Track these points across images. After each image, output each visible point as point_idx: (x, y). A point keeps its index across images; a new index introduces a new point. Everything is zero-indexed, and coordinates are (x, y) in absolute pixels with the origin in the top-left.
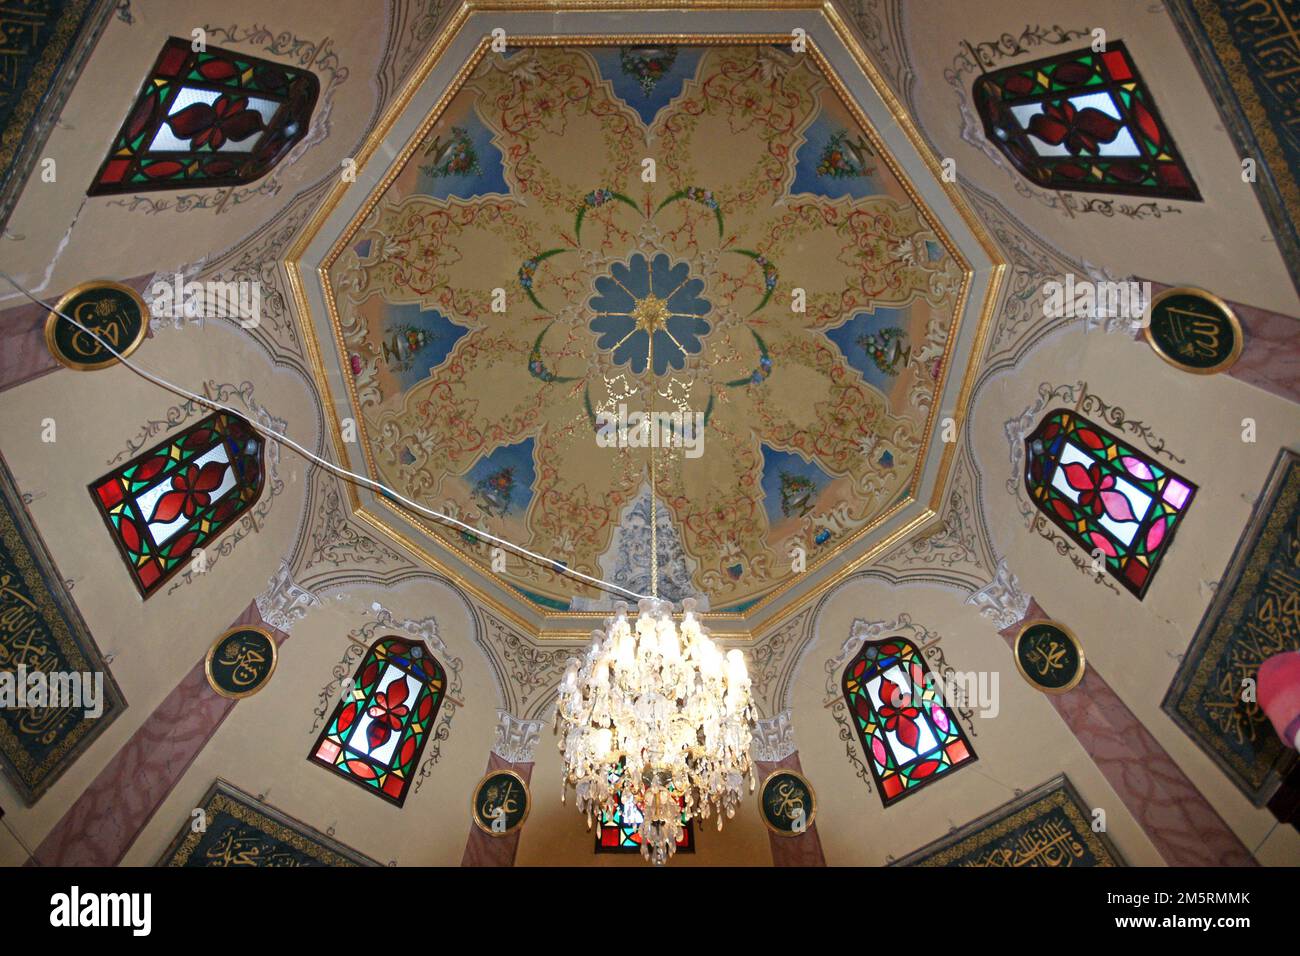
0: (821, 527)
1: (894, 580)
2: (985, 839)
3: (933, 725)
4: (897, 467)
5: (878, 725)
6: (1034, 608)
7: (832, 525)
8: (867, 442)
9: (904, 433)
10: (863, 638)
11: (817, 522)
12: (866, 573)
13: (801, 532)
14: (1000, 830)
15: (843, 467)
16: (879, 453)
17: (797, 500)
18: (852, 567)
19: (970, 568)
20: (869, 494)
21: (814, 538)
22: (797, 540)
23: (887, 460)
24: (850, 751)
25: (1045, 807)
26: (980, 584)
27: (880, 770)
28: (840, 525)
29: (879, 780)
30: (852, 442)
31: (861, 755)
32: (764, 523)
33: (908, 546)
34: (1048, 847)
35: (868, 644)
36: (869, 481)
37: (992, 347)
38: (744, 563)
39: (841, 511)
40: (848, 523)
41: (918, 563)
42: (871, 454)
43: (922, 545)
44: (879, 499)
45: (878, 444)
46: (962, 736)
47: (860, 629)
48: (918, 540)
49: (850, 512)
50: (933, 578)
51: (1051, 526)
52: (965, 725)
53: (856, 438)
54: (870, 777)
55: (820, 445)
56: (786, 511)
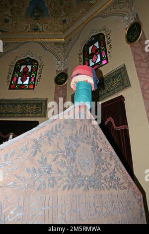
0: (37, 26)
1: (44, 48)
2: (25, 102)
3: (30, 80)
4: (65, 25)
5: (18, 75)
6: (66, 70)
7: (40, 28)
8: (63, 13)
9: (72, 18)
10: (28, 56)
11: (38, 24)
12: (40, 43)
13: (32, 24)
14: (29, 102)
15: (54, 15)
16: (64, 18)
17: (36, 15)
18: (37, 40)
19: (61, 55)
20: (55, 26)
21: (34, 27)
22: (29, 25)
23: (64, 21)
24: (8, 76)
25: (40, 102)
26: (61, 60)
27: (13, 83)
28: (42, 29)
29: (11, 84)
30: (60, 10)
31: (10, 78)
32: (23, 14)
33: (53, 43)
34: (35, 108)
35: (28, 58)
36: (57, 23)
38: (11, 21)
39: (45, 26)
40: (45, 30)
41: (52, 48)
42: (62, 17)
43: (56, 45)
44: (56, 29)
45: (65, 16)
46: (34, 85)
47: (29, 54)
48: (56, 44)
49: (47, 27)
50: (53, 53)
51: (82, 56)
52: (36, 83)
53: (62, 10)
54: (9, 83)
55: (52, 5)
56: (31, 16)
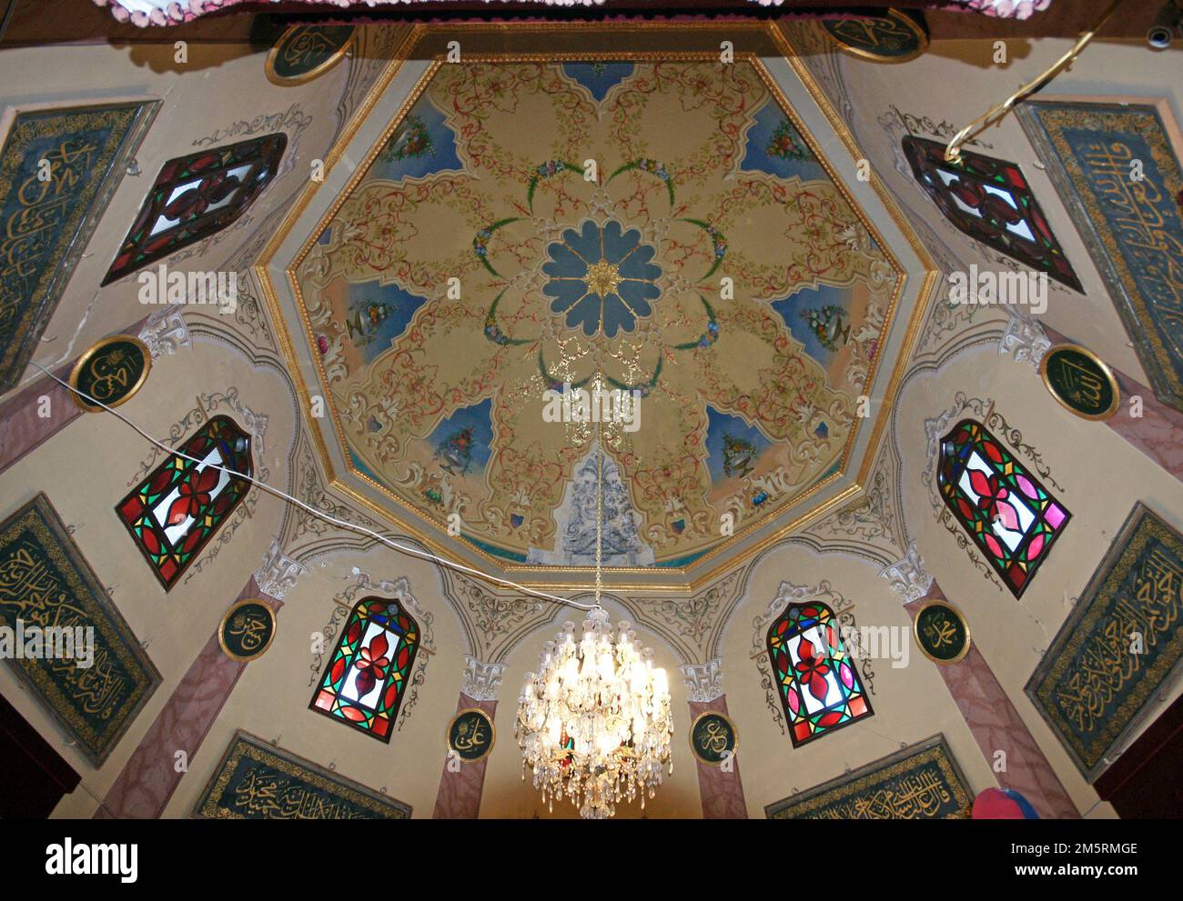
0: (759, 489)
1: (819, 549)
2: (873, 782)
3: (840, 682)
4: (831, 438)
5: (795, 677)
6: (935, 589)
7: (769, 489)
8: (805, 412)
9: (839, 407)
10: (788, 599)
11: (756, 483)
12: (796, 539)
13: (740, 493)
14: (885, 775)
15: (782, 434)
16: (815, 423)
17: (738, 462)
18: (783, 533)
19: (885, 543)
20: (804, 462)
21: (752, 499)
22: (737, 500)
23: (822, 431)
24: (769, 698)
25: (924, 759)
26: (893, 559)
27: (793, 716)
28: (776, 489)
29: (791, 724)
30: (792, 410)
31: (778, 702)
32: (706, 481)
33: (834, 517)
34: (922, 792)
35: (791, 606)
36: (804, 449)
37: (919, 347)
38: (687, 519)
39: (777, 475)
40: (784, 488)
41: (840, 535)
42: (808, 423)
43: (847, 518)
44: (813, 468)
45: (815, 414)
46: (863, 694)
47: (786, 591)
48: (844, 513)
49: (786, 477)
50: (855, 551)
51: (954, 521)
52: (866, 684)
53: (795, 407)
54: (784, 722)
55: (762, 410)
56: (728, 471)
